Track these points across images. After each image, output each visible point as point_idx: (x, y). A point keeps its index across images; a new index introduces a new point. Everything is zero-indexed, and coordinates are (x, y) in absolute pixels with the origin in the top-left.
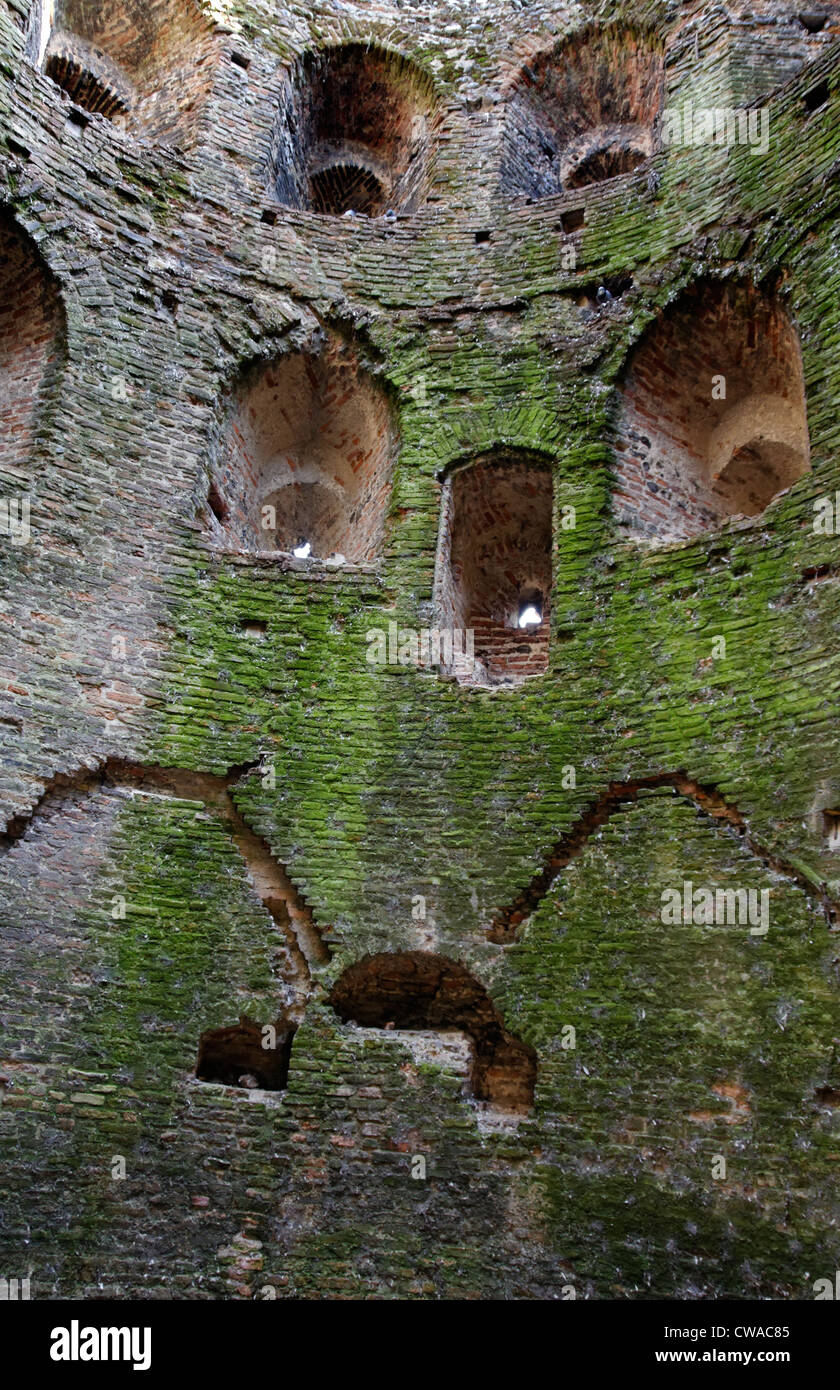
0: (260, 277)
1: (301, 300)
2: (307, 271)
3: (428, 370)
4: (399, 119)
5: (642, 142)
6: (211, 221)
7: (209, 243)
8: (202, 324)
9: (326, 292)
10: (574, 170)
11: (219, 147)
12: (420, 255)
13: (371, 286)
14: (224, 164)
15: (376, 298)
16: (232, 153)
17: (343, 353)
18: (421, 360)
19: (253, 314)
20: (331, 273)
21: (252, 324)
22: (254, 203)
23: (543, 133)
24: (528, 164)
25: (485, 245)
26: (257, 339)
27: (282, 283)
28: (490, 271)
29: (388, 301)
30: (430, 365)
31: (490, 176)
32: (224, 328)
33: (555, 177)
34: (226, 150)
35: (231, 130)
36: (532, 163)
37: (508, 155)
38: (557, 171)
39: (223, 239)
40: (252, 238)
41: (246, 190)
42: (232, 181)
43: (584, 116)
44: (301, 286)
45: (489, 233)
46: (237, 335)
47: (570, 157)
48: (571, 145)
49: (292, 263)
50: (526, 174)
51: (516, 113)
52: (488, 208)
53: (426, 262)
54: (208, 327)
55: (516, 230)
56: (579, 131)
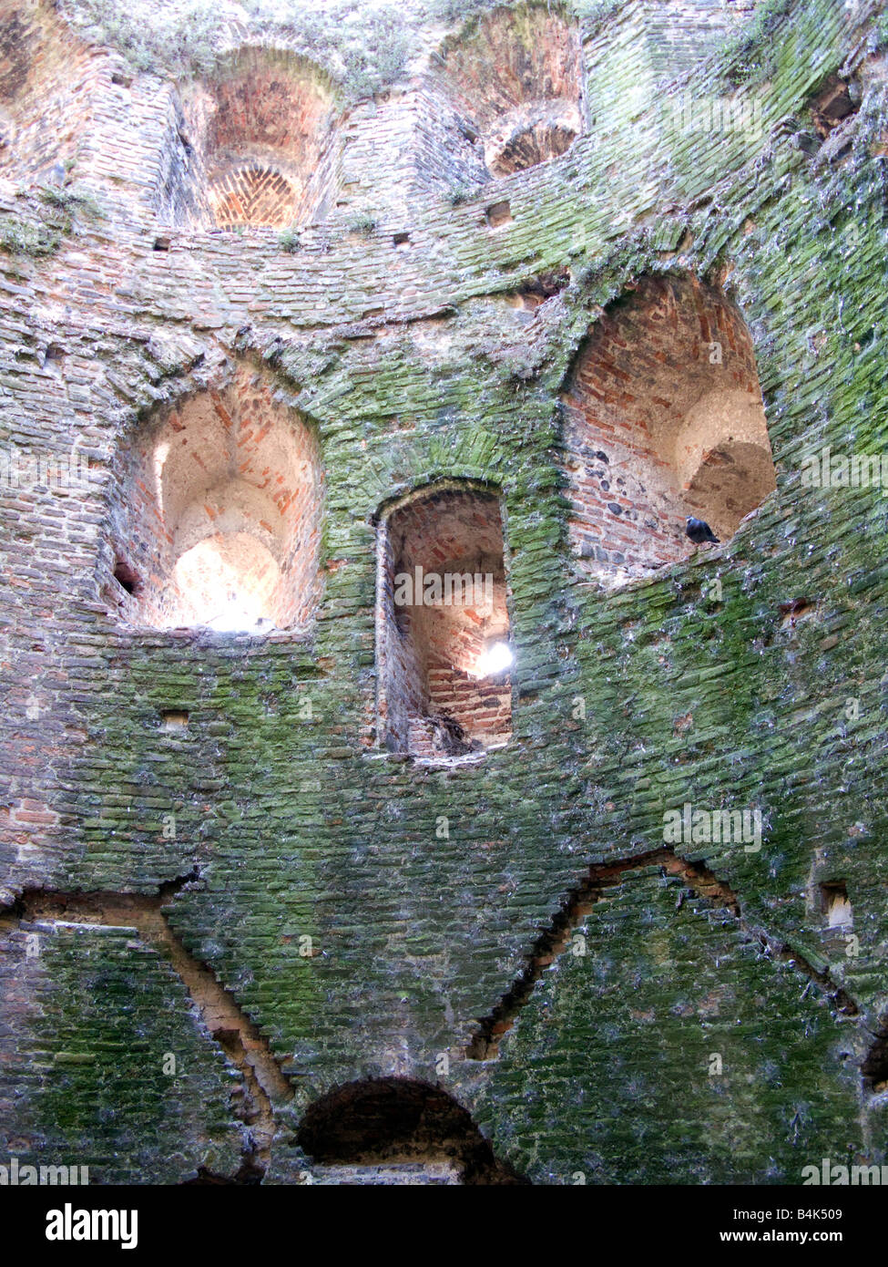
0: (157, 312)
1: (202, 331)
2: (208, 299)
3: (350, 396)
4: (303, 116)
5: (569, 118)
6: (98, 258)
7: (98, 283)
8: (92, 374)
9: (231, 320)
10: (501, 152)
11: (103, 177)
12: (334, 266)
13: (280, 306)
14: (110, 194)
15: (286, 318)
16: (116, 180)
17: (255, 384)
18: (342, 385)
19: (150, 357)
20: (235, 297)
21: (149, 366)
22: (144, 232)
23: (462, 117)
24: (446, 153)
25: (404, 247)
26: (156, 383)
27: (180, 316)
28: (412, 277)
29: (301, 321)
30: (352, 390)
31: (404, 172)
32: (117, 376)
33: (480, 162)
34: (112, 178)
35: (114, 156)
36: (452, 151)
37: (423, 147)
38: (481, 155)
39: (112, 276)
40: (144, 271)
41: (135, 218)
42: (119, 212)
43: (505, 96)
44: (202, 315)
45: (407, 234)
46: (133, 381)
47: (494, 139)
48: (494, 126)
49: (192, 291)
50: (446, 163)
51: (429, 101)
52: (405, 208)
53: (341, 273)
54: (100, 377)
55: (437, 229)
56: (501, 111)
